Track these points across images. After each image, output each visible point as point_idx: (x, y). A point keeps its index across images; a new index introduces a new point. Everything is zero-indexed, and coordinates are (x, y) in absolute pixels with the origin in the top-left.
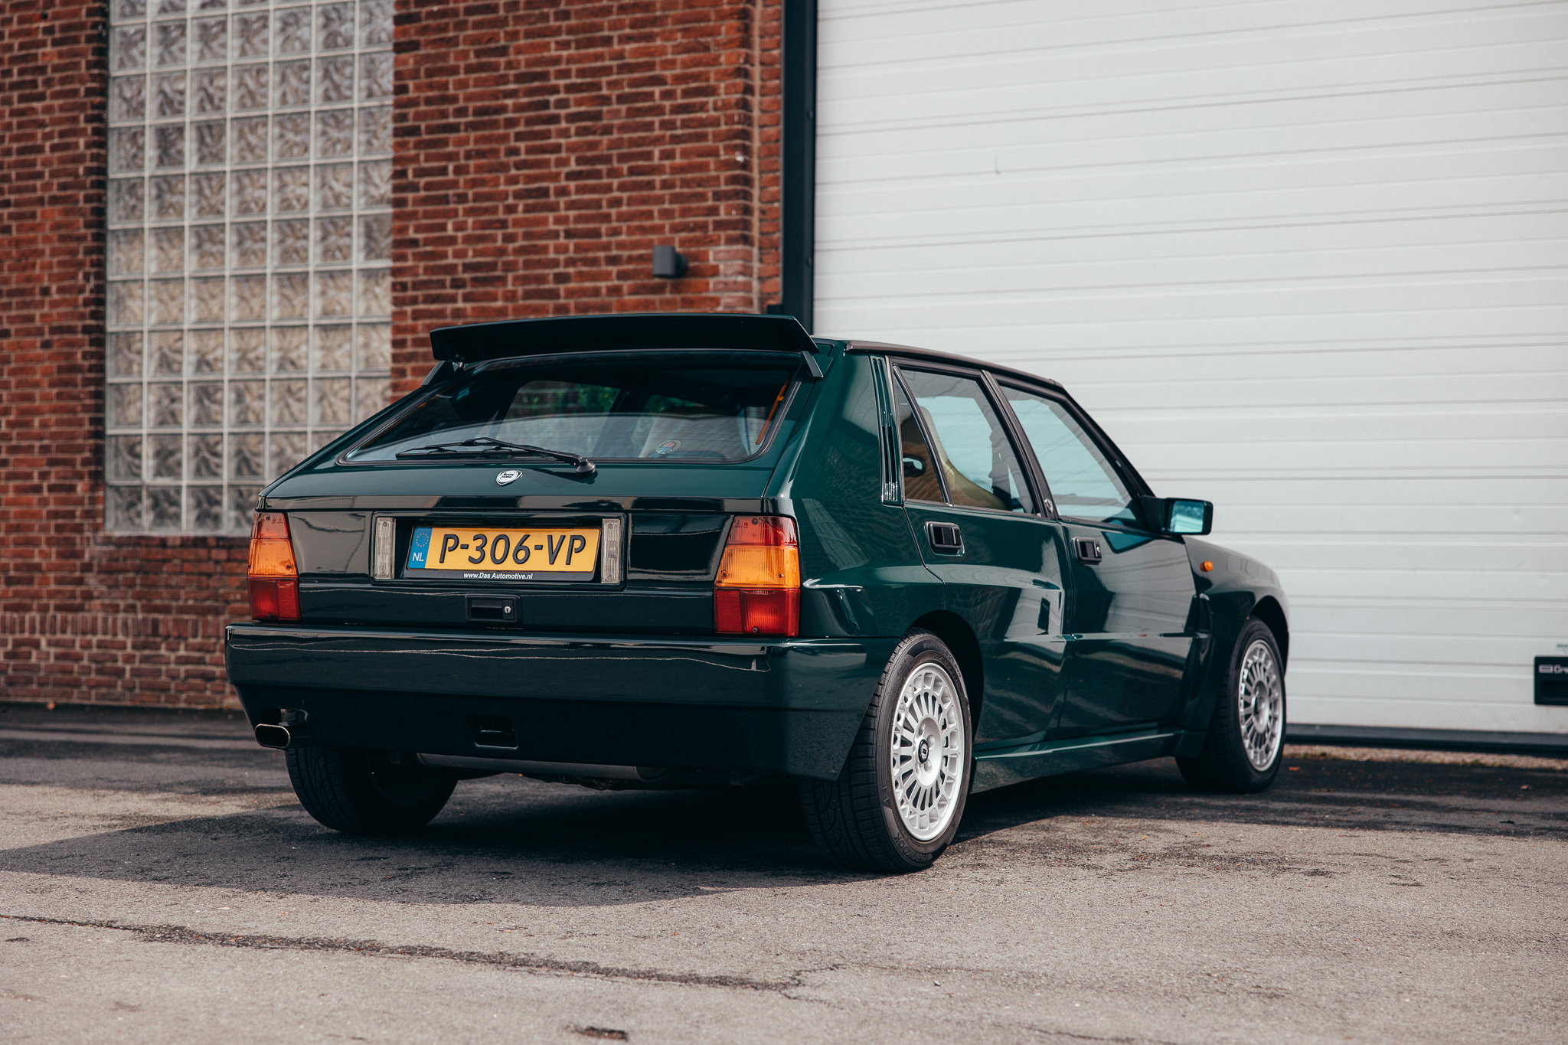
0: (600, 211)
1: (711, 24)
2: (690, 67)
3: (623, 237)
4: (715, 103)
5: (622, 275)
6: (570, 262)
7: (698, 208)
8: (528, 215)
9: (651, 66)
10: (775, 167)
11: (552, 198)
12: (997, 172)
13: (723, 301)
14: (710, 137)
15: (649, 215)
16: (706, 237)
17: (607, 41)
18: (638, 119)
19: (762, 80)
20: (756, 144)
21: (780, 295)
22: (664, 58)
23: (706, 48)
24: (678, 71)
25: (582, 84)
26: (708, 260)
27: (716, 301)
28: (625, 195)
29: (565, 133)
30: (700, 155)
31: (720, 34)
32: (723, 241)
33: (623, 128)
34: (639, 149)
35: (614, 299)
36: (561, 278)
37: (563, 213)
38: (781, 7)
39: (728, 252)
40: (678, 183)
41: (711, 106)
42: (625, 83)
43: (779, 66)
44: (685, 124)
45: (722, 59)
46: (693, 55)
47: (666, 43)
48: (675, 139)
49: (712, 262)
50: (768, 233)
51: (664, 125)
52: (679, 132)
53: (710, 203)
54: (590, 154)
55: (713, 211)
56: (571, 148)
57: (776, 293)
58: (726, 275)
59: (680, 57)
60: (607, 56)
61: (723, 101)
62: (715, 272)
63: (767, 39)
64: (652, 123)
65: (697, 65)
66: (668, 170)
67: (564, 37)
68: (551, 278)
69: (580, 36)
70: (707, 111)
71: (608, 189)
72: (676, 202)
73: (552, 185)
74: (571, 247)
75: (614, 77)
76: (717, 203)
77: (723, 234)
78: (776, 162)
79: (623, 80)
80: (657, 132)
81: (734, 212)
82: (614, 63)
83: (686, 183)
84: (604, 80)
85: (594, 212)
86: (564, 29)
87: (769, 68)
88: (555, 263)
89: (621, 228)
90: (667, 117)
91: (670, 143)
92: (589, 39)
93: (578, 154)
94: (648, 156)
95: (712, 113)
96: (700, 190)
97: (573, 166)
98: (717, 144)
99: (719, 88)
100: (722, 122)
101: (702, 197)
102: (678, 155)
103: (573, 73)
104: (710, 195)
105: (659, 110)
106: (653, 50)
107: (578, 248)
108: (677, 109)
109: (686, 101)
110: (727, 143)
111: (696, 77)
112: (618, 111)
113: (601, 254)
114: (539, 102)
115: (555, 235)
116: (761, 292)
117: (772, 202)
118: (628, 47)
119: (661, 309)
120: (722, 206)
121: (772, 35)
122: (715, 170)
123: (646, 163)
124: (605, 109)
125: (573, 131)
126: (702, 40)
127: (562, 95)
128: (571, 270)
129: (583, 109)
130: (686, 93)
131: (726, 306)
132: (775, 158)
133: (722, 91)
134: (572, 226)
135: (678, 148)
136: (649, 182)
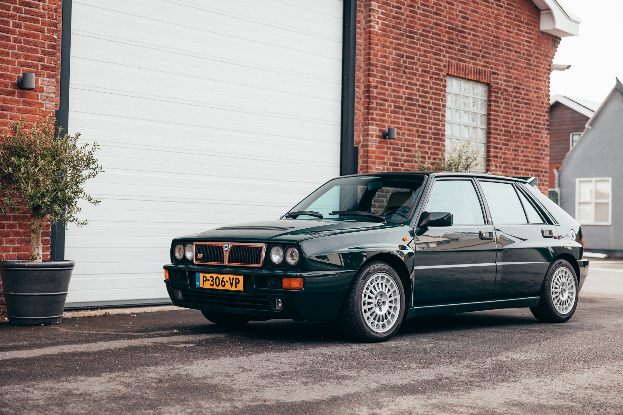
4: (43, 6)
7: (34, 56)
13: (45, 106)
14: (40, 22)
15: (8, 54)
16: (38, 72)
21: (59, 106)
27: (42, 105)
30: (34, 30)
32: (46, 76)
39: (49, 81)
41: (41, 7)
44: (27, 12)
48: (21, 18)
49: (40, 85)
52: (23, 15)
53: (40, 55)
55: (41, 60)
57: (57, 105)
58: (46, 93)
61: (47, 6)
62: (42, 90)
64: (10, 7)
66: (17, 33)
70: (40, 9)
72: (22, 51)
76: (44, 56)
77: (46, 72)
80: (12, 12)
81: (52, 63)
83: (26, 42)
91: (19, 20)
94: (7, 23)
95: (42, 11)
96: (35, 47)
98: (44, 27)
100: (47, 17)
101: (36, 51)
102: (23, 27)
104: (40, 51)
110: (49, 27)
119: (12, 104)
120: (46, 59)
122: (42, 39)
123: (6, 27)
131: (46, 108)
135: (23, 23)
136: (7, 37)
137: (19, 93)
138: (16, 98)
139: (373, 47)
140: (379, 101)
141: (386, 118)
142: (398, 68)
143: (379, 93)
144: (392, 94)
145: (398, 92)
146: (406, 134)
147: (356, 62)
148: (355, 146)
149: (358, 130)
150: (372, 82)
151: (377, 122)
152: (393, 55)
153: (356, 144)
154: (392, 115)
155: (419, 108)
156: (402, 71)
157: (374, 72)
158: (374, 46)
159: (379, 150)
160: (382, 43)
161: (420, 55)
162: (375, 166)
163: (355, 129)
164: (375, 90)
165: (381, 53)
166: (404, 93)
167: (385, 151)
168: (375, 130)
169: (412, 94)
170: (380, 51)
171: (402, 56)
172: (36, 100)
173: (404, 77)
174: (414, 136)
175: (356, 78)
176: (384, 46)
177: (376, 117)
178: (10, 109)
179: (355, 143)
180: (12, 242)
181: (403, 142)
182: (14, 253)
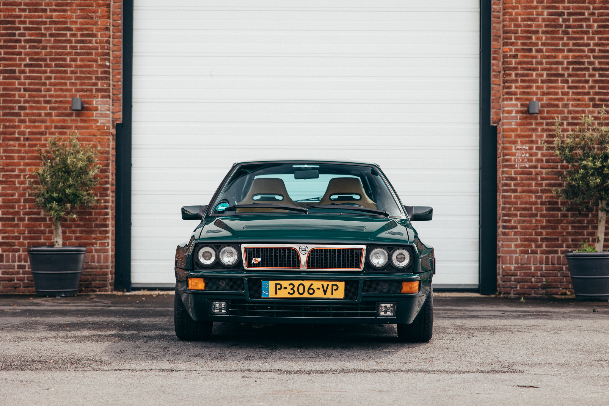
0: (41, 81)
1: (94, 8)
2: (84, 25)
3: (52, 93)
4: (96, 40)
5: (51, 108)
6: (26, 102)
7: (88, 83)
8: (5, 81)
9: (66, 23)
10: (119, 68)
11: (17, 74)
12: (211, 76)
13: (99, 121)
14: (94, 54)
15: (65, 84)
16: (92, 95)
17: (45, 11)
18: (59, 44)
19: (113, 32)
20: (111, 58)
21: (121, 119)
22: (72, 20)
23: (92, 18)
24: (78, 26)
25: (32, 27)
26: (93, 104)
27: (97, 121)
28: (53, 75)
29: (24, 47)
30: (89, 61)
31: (98, 13)
32: (100, 97)
33: (52, 47)
34: (60, 57)
35: (48, 118)
36: (21, 108)
37: (23, 81)
38: (121, 4)
39: (103, 101)
40: (79, 72)
41: (94, 41)
42: (53, 29)
43: (121, 28)
44: (81, 48)
45: (99, 23)
46: (85, 20)
47: (73, 14)
48: (77, 54)
49: (95, 105)
50: (116, 94)
51: (71, 47)
52: (79, 51)
53: (94, 81)
54: (36, 57)
55: (95, 84)
56: (26, 54)
57: (120, 119)
58: (101, 111)
59: (79, 20)
60: (44, 17)
61: (100, 40)
62: (96, 109)
63: (115, 16)
64: (66, 46)
65: (87, 24)
66: (74, 66)
67: (23, 7)
68: (17, 108)
69: (31, 7)
70: (93, 43)
71: (45, 72)
72: (78, 80)
73: (17, 69)
74: (27, 95)
75: (47, 26)
76: (97, 81)
77: (100, 94)
78: (120, 66)
79: (52, 27)
80: (68, 50)
81: (105, 85)
82: (48, 20)
83: (82, 72)
84: (43, 26)
85: (38, 81)
86: (23, 3)
87: (116, 28)
88: (19, 102)
89: (51, 88)
90: (73, 44)
91: (75, 56)
92: (35, 9)
93: (30, 57)
94: (65, 60)
95: (95, 44)
96: (89, 75)
97: (28, 61)
98: (97, 57)
99: (98, 34)
100: (99, 49)
101: (90, 78)
102: (78, 60)
103: (28, 23)
104: (94, 77)
105: (70, 41)
106: (66, 16)
107: (30, 96)
108: (78, 42)
109: (82, 38)
110: (102, 57)
111: (87, 29)
112: (50, 40)
113: (42, 99)
114: (11, 33)
115: (19, 90)
116: (113, 118)
117: (118, 82)
118: (54, 14)
119: (71, 123)
120: (99, 83)
121: (118, 14)
122: (96, 68)
123: (64, 63)
124: (43, 39)
125: (28, 47)
126: (90, 14)
127: (22, 31)
128: (27, 105)
129: (32, 38)
130: (82, 35)
131: (101, 123)
132: (119, 64)
133: (99, 36)
134: (27, 86)
135: (79, 58)
136: (65, 71)
137: (76, 113)
138: (74, 118)
139: (508, 12)
140: (520, 72)
141: (534, 89)
142: (554, 29)
143: (520, 63)
144: (544, 61)
145: (555, 57)
146: (570, 105)
147: (492, 31)
148: (492, 124)
149: (495, 106)
150: (507, 52)
151: (518, 96)
152: (543, 15)
153: (493, 123)
154: (545, 85)
155: (594, 72)
156: (560, 32)
157: (511, 39)
158: (510, 10)
159: (522, 127)
160: (523, 4)
161: (594, 8)
162: (516, 146)
163: (491, 107)
164: (513, 61)
165: (523, 16)
166: (567, 57)
167: (532, 128)
168: (516, 105)
169: (582, 57)
170: (520, 15)
171: (561, 14)
172: (91, 118)
173: (565, 39)
174: (588, 106)
175: (492, 49)
176: (526, 8)
177: (515, 90)
178: (70, 127)
179: (491, 122)
180: (74, 232)
181: (566, 115)
182: (76, 241)
